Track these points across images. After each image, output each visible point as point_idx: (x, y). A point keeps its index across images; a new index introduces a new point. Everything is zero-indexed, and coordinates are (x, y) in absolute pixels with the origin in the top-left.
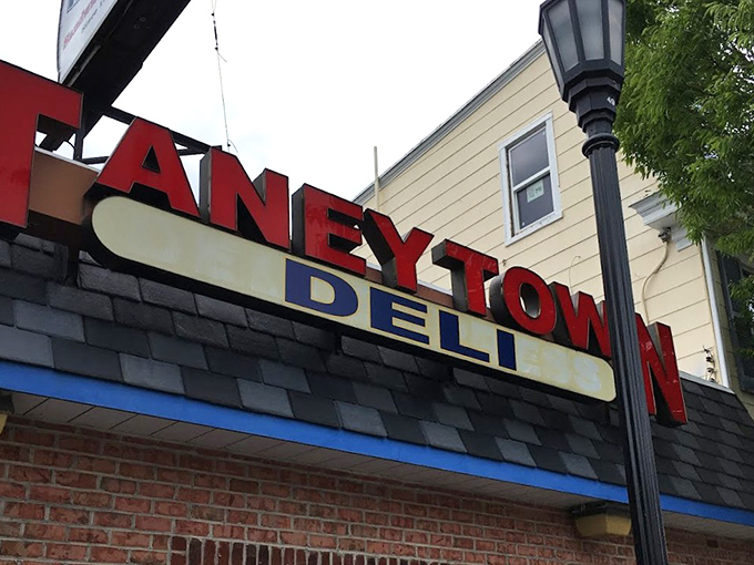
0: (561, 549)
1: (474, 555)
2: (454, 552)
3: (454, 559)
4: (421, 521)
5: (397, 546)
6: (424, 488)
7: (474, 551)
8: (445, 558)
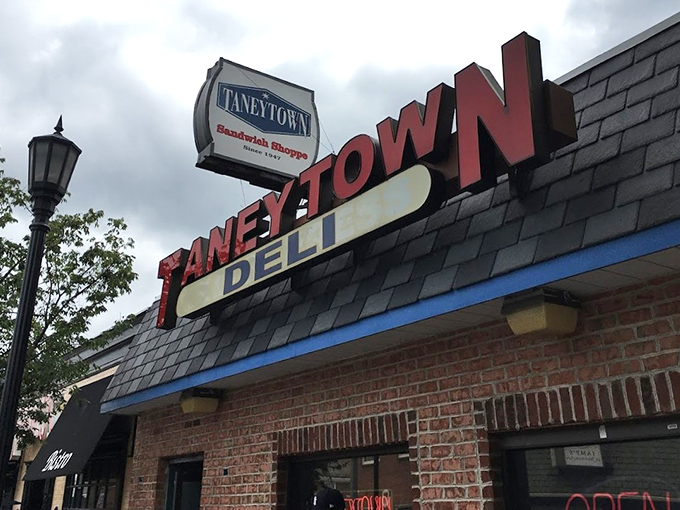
0: (538, 360)
1: (438, 396)
2: (419, 398)
3: (419, 405)
4: (393, 379)
5: (375, 406)
6: (394, 349)
7: (438, 392)
8: (411, 406)
